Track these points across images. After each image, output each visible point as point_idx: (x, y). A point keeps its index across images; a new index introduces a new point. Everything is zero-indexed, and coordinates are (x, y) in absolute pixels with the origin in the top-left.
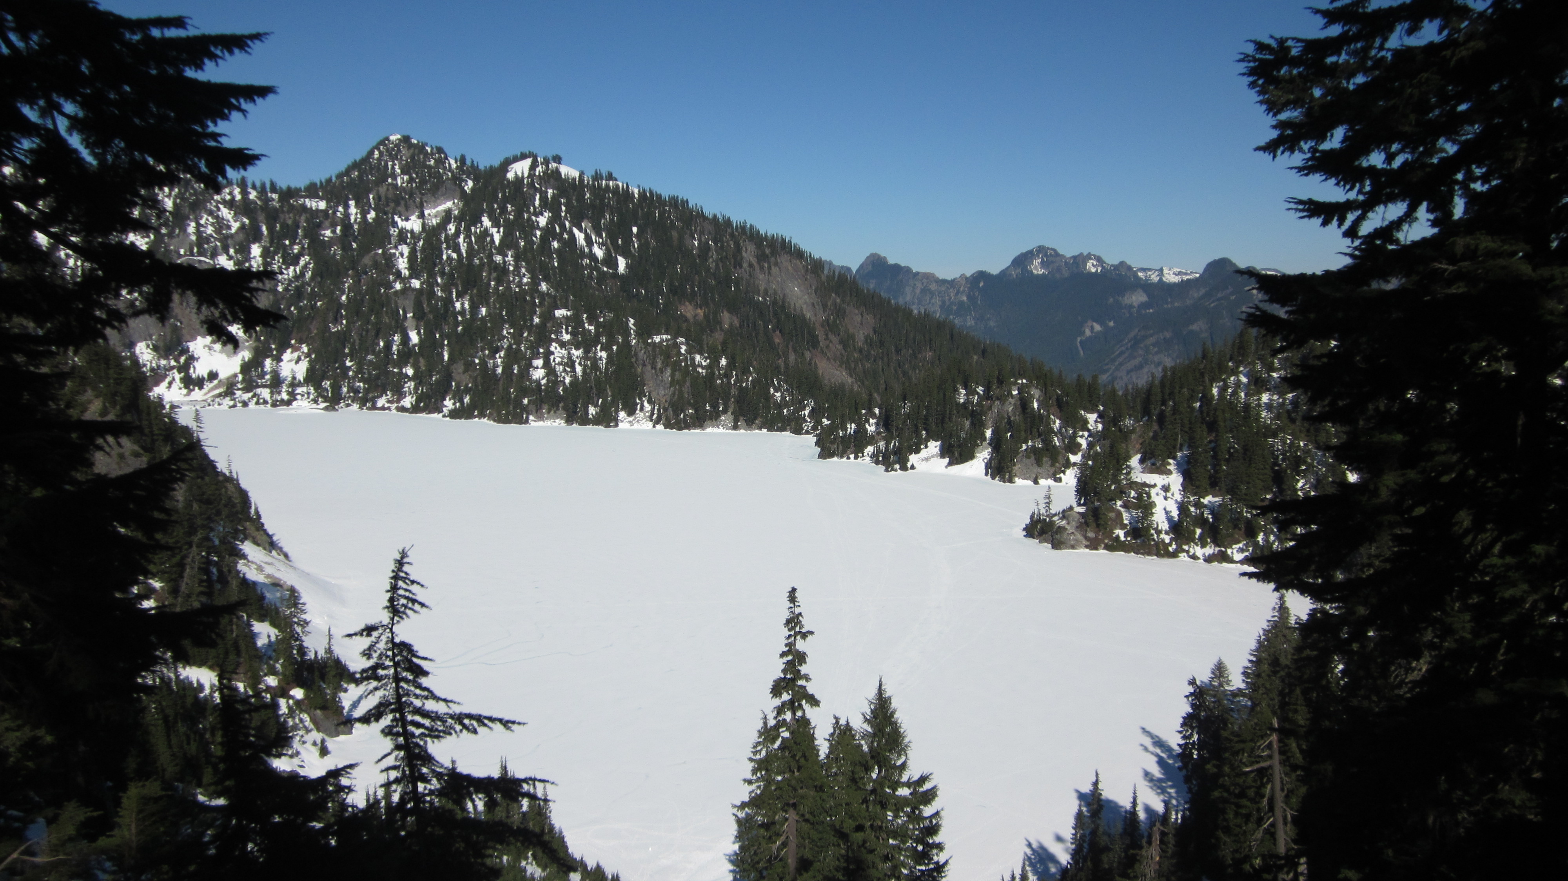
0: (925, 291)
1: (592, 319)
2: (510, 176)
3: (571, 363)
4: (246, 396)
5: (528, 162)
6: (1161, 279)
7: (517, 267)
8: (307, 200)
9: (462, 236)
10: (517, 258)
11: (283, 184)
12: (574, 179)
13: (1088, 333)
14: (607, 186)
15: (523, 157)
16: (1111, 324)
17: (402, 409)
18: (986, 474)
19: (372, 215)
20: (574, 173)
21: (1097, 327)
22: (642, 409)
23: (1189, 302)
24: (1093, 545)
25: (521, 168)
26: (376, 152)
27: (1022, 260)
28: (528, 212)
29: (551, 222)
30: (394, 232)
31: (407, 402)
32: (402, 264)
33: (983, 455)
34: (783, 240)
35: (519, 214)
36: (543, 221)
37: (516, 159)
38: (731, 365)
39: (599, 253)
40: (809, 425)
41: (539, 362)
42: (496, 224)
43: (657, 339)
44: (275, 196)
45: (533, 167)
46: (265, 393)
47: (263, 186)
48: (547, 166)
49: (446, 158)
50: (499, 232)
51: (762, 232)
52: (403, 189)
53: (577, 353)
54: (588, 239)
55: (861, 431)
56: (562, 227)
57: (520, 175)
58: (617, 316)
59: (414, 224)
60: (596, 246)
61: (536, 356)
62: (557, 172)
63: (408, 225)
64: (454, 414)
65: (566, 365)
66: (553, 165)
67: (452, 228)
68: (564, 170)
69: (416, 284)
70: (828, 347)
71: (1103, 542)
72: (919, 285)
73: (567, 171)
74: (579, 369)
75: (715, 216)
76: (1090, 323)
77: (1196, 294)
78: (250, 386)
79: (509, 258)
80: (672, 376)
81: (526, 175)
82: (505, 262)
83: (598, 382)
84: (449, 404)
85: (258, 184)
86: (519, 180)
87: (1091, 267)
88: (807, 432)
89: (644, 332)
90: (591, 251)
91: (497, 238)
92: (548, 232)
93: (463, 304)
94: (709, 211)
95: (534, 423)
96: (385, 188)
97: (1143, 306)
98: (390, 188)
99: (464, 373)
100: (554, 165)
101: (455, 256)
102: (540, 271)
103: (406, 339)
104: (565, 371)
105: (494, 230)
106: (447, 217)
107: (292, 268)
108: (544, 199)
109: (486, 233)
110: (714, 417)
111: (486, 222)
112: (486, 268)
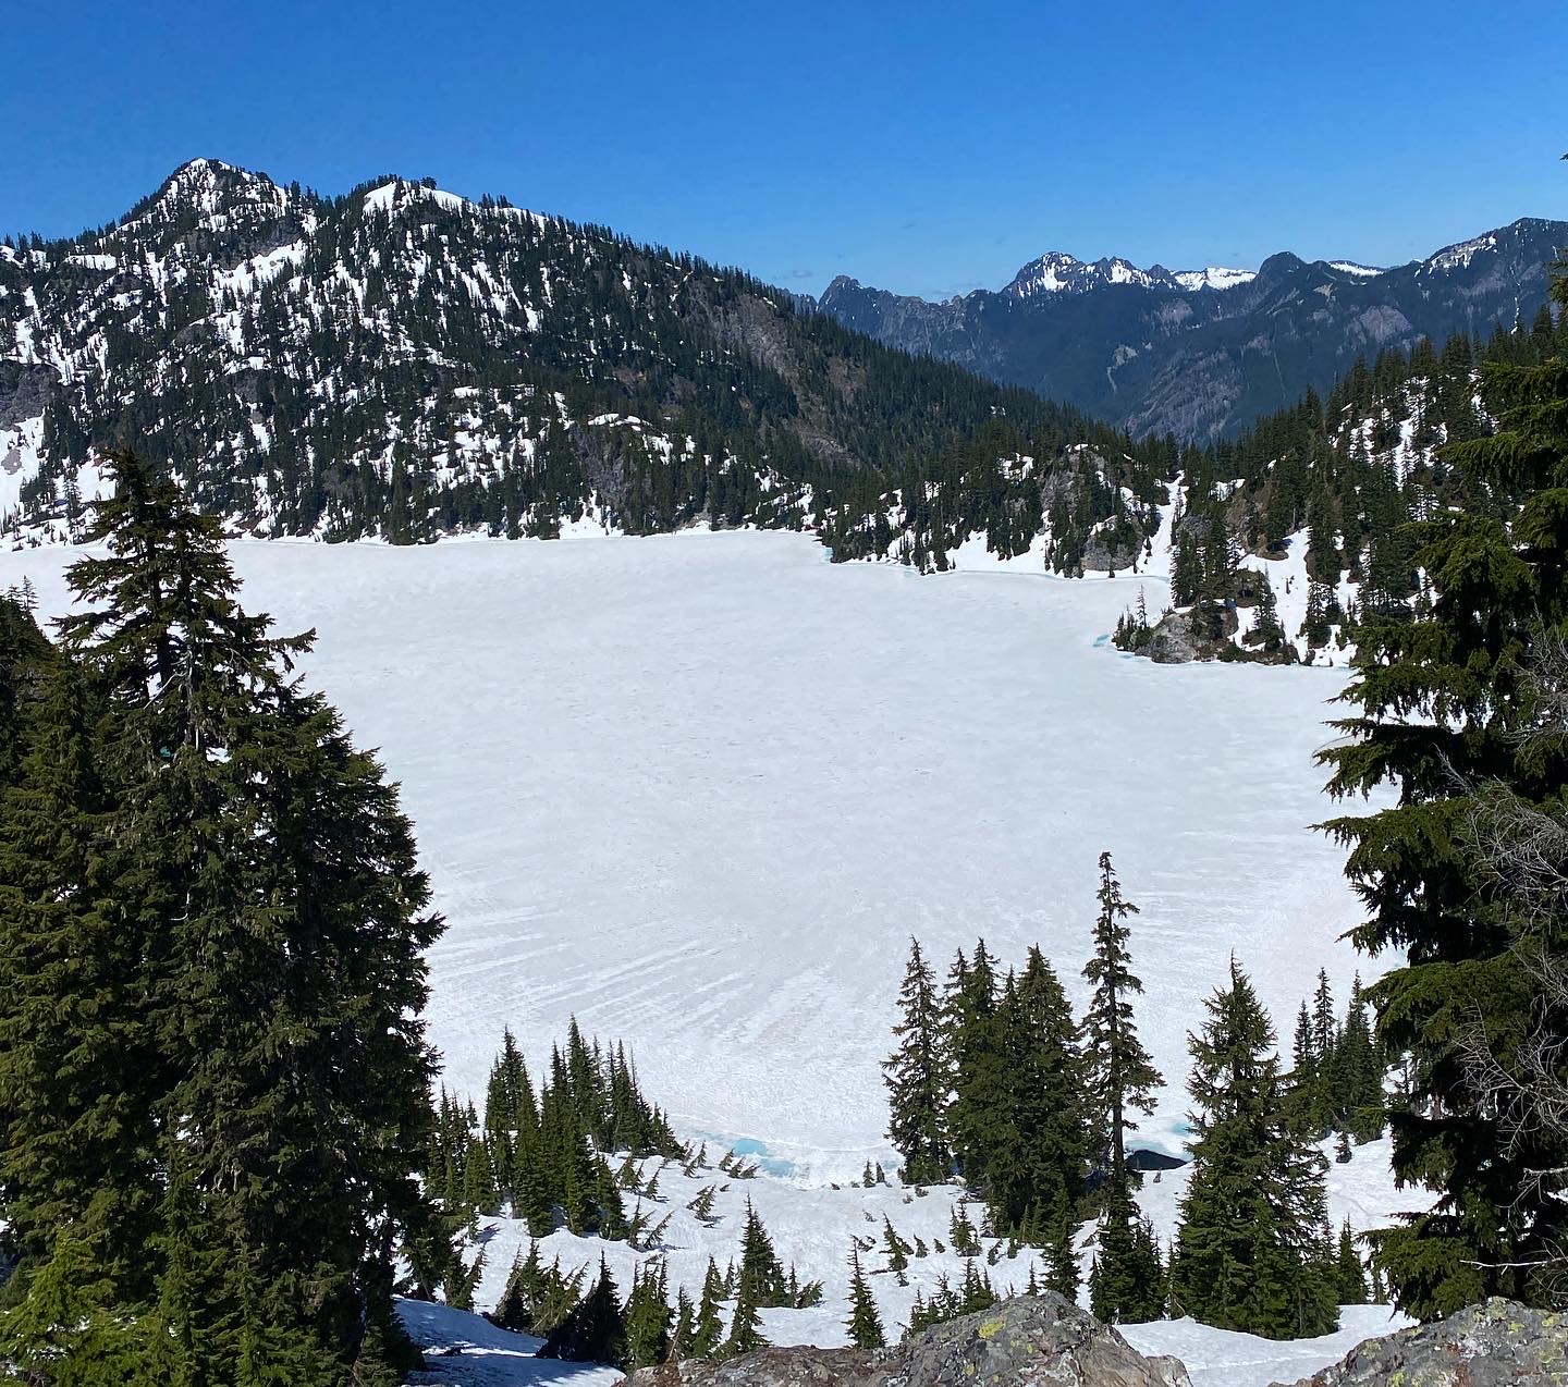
0: (910, 321)
1: (506, 397)
2: (368, 208)
3: (486, 458)
4: (37, 532)
5: (391, 188)
6: (1205, 285)
7: (395, 331)
8: (89, 257)
9: (311, 294)
10: (392, 319)
11: (50, 236)
12: (456, 209)
13: (1120, 360)
14: (502, 215)
15: (383, 182)
16: (1149, 347)
17: (260, 535)
18: (1048, 568)
19: (181, 275)
20: (456, 201)
21: (1132, 353)
22: (589, 514)
23: (1244, 312)
24: (1205, 655)
25: (381, 197)
26: (174, 185)
27: (1031, 271)
28: (399, 256)
29: (431, 269)
30: (216, 295)
31: (264, 526)
32: (236, 338)
33: (1040, 542)
34: (739, 274)
35: (386, 261)
36: (420, 268)
37: (373, 187)
38: (702, 448)
39: (501, 305)
40: (809, 519)
41: (442, 459)
42: (355, 274)
43: (601, 420)
44: (42, 255)
45: (398, 196)
46: (61, 525)
47: (23, 241)
48: (418, 193)
49: (272, 187)
50: (360, 284)
51: (711, 265)
52: (221, 235)
53: (492, 444)
54: (483, 285)
55: (883, 524)
56: (447, 272)
57: (382, 207)
58: (539, 392)
59: (239, 279)
60: (496, 296)
61: (438, 452)
62: (432, 201)
63: (234, 283)
64: (332, 537)
65: (480, 461)
66: (425, 191)
67: (295, 284)
68: (441, 197)
69: (257, 363)
70: (809, 410)
71: (1215, 651)
72: (903, 315)
73: (445, 198)
74: (498, 464)
75: (647, 247)
76: (1121, 348)
77: (1254, 301)
78: (38, 520)
79: (382, 322)
80: (626, 468)
81: (389, 206)
82: (376, 327)
83: (527, 483)
84: (324, 523)
85: (16, 241)
86: (381, 215)
87: (1119, 275)
88: (808, 528)
89: (580, 410)
90: (489, 303)
91: (360, 294)
92: (429, 282)
93: (324, 388)
94: (639, 241)
95: (445, 540)
96: (195, 234)
97: (1186, 321)
98: (202, 235)
99: (340, 482)
100: (427, 191)
101: (306, 321)
102: (424, 334)
103: (250, 441)
104: (479, 469)
105: (354, 283)
106: (288, 270)
107: (78, 352)
108: (417, 237)
109: (343, 288)
110: (688, 518)
111: (342, 272)
112: (352, 336)
